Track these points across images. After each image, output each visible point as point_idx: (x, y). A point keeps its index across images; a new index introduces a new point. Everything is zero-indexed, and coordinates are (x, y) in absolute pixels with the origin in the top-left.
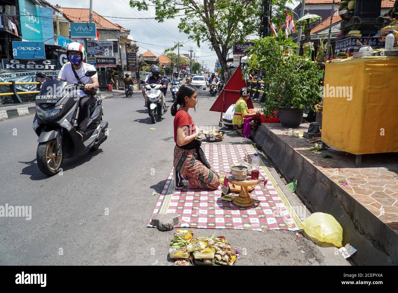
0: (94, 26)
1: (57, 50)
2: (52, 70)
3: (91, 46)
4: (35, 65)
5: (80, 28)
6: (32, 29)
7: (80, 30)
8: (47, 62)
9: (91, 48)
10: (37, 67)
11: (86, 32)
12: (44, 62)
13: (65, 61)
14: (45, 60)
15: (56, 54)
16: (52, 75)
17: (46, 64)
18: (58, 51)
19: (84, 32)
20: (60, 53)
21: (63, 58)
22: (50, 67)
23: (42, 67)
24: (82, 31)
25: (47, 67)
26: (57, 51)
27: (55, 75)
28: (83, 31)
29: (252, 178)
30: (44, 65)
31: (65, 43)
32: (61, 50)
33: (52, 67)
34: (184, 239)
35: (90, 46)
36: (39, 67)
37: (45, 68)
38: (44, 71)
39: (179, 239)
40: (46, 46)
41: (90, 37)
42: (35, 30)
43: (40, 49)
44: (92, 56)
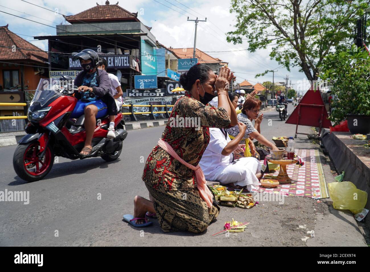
0: (196, 60)
1: (166, 81)
2: (161, 96)
4: (149, 93)
5: (186, 63)
6: (150, 66)
7: (186, 64)
8: (158, 91)
10: (151, 94)
12: (156, 91)
13: (171, 89)
14: (157, 89)
15: (165, 84)
16: (161, 101)
17: (157, 92)
18: (167, 82)
19: (189, 66)
20: (168, 83)
21: (171, 87)
22: (160, 95)
23: (154, 94)
24: (187, 65)
25: (158, 95)
26: (166, 82)
27: (163, 101)
29: (289, 159)
30: (156, 93)
31: (173, 75)
32: (169, 81)
33: (162, 94)
34: (217, 190)
36: (153, 94)
37: (156, 95)
38: (156, 98)
39: (214, 190)
40: (159, 78)
42: (152, 67)
43: (154, 80)
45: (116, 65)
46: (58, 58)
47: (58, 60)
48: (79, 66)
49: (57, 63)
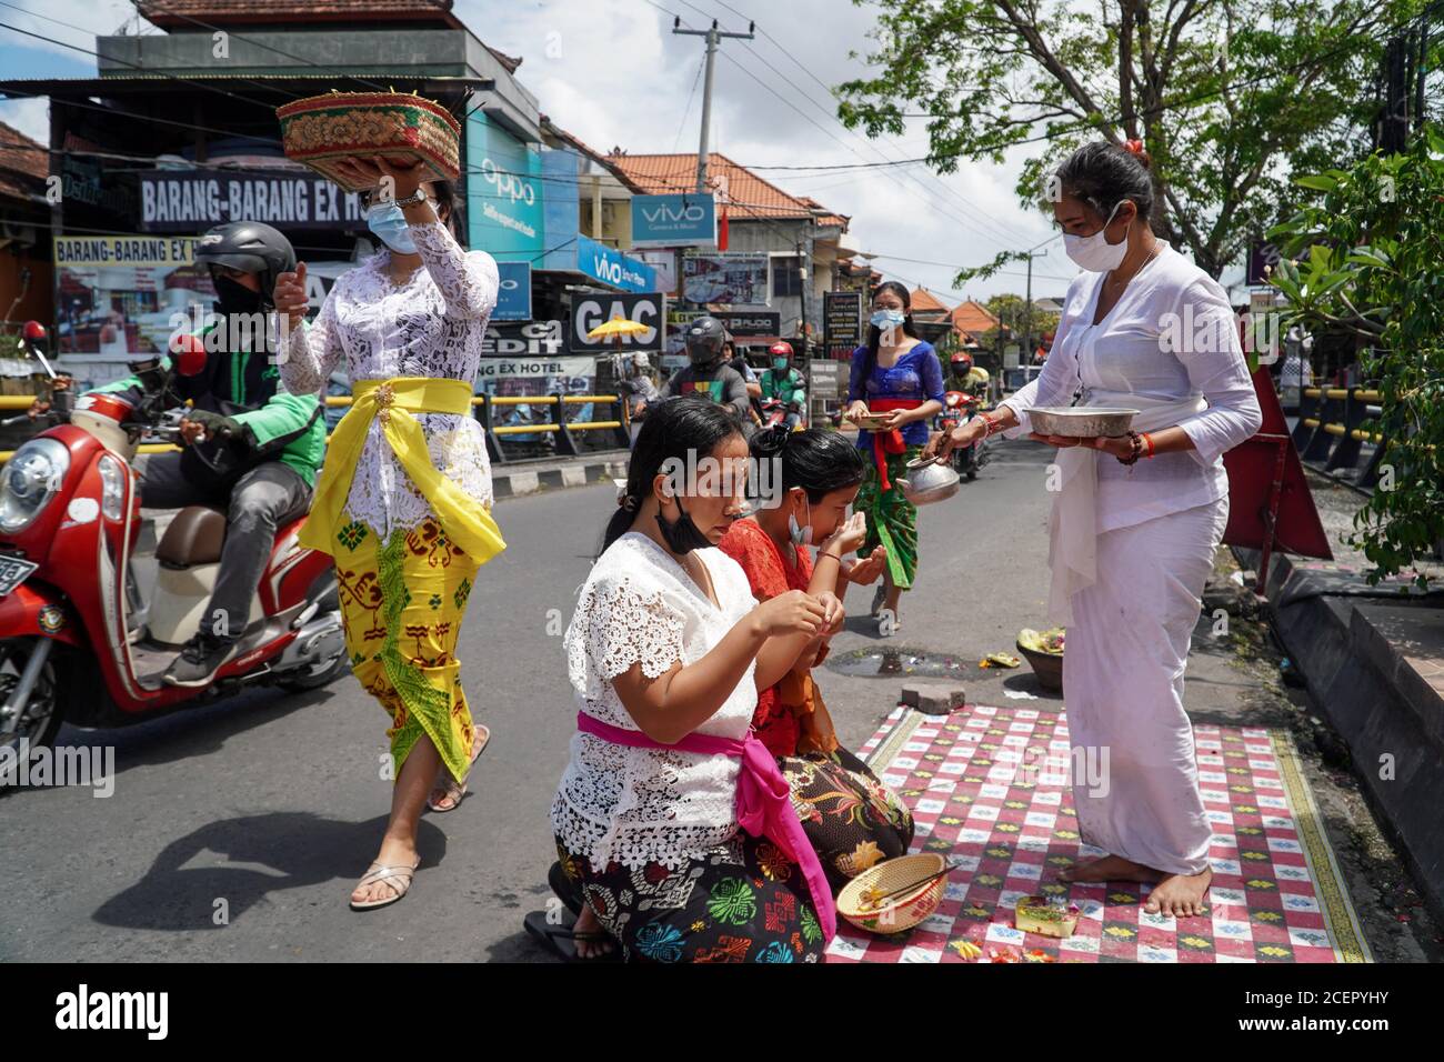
0: (707, 202)
1: (568, 287)
2: (550, 356)
3: (696, 274)
4: (496, 339)
5: (664, 211)
6: (507, 221)
7: (664, 219)
8: (536, 331)
9: (695, 278)
10: (503, 346)
11: (683, 226)
12: (527, 331)
13: (592, 323)
14: (529, 323)
15: (565, 299)
16: (548, 374)
17: (531, 335)
18: (574, 291)
19: (676, 227)
20: (579, 298)
21: (589, 316)
22: (543, 348)
23: (520, 346)
24: (669, 221)
25: (534, 348)
26: (569, 292)
27: (557, 374)
28: (673, 223)
30: (526, 340)
31: (604, 262)
32: (584, 288)
33: (553, 345)
35: (691, 275)
36: (511, 346)
37: (527, 349)
38: (525, 362)
40: (538, 277)
41: (693, 242)
42: (519, 226)
43: (515, 285)
44: (696, 306)
45: (348, 217)
46: (96, 181)
47: (96, 188)
48: (184, 218)
49: (93, 202)
